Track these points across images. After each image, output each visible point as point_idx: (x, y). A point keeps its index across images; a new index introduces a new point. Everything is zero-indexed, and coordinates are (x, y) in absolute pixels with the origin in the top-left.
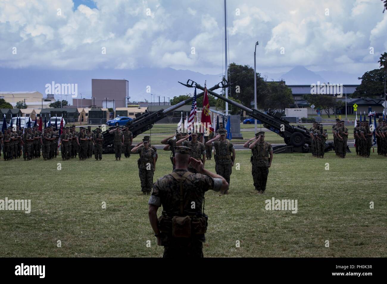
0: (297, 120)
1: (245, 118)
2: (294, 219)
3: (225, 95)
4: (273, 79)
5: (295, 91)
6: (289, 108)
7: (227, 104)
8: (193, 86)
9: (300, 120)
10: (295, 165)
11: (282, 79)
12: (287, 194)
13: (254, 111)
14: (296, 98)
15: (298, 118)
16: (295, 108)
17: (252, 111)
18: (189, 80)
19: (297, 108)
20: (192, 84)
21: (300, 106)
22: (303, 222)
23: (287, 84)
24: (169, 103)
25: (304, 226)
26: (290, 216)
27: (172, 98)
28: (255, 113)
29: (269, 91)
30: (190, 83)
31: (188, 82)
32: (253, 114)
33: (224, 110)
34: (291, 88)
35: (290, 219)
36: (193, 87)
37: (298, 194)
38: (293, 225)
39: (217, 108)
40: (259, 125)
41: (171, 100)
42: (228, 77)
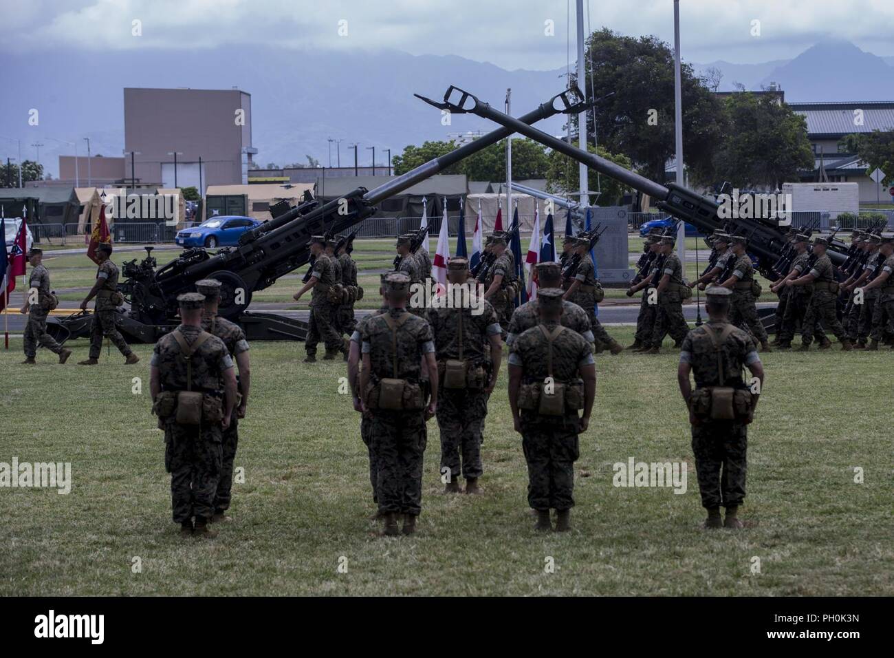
0: (824, 223)
1: (649, 217)
2: (803, 552)
3: (576, 139)
4: (739, 85)
5: (816, 123)
6: (795, 181)
7: (583, 169)
8: (465, 107)
9: (832, 223)
10: (809, 373)
11: (772, 83)
12: (782, 469)
13: (674, 192)
14: (820, 148)
15: (827, 216)
16: (817, 181)
17: (667, 191)
18: (452, 88)
19: (823, 181)
20: (462, 103)
21: (835, 173)
22: (833, 565)
23: (789, 100)
24: (390, 167)
25: (833, 578)
26: (789, 545)
27: (401, 153)
28: (676, 200)
29: (726, 124)
30: (455, 99)
31: (447, 97)
32: (670, 203)
33: (576, 191)
34: (805, 113)
35: (787, 554)
36: (464, 112)
37: (817, 471)
38: (799, 574)
39: (552, 185)
40: (691, 241)
41: (397, 158)
42: (588, 79)
